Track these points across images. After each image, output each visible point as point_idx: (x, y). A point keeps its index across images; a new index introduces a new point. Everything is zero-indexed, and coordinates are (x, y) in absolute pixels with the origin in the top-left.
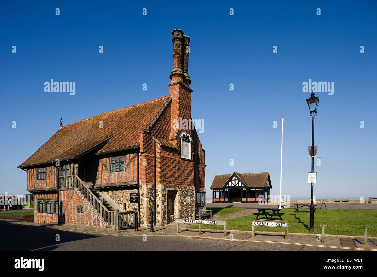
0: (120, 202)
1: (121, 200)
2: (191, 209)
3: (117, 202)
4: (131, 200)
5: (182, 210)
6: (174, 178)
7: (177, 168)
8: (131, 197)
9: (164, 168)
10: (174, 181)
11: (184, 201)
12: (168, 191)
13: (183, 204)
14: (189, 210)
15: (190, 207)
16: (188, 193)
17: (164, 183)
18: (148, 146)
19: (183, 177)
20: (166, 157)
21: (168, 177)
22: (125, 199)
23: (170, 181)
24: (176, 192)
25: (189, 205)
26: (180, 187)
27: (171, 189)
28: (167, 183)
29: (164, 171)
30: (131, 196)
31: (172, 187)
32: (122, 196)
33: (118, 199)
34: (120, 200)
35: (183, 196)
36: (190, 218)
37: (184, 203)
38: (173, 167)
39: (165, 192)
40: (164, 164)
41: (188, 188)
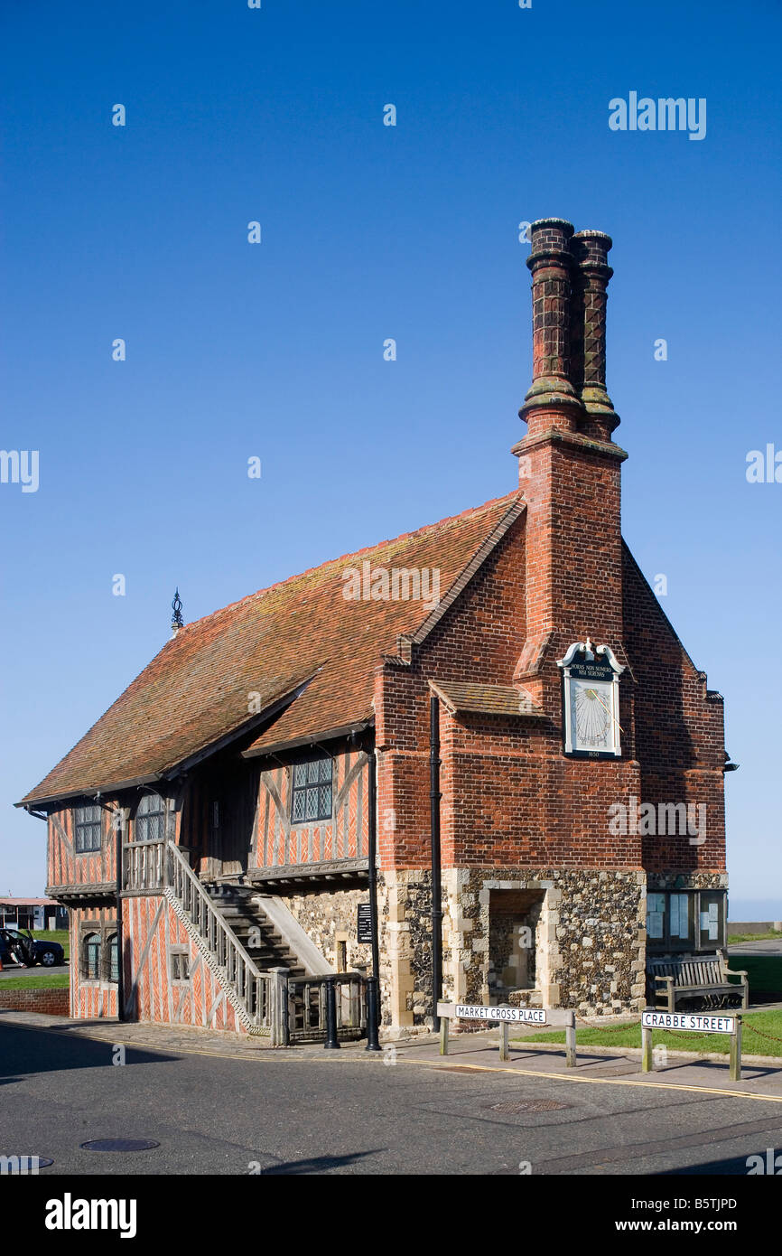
0: (326, 937)
1: (332, 932)
2: (621, 966)
3: (318, 937)
4: (359, 932)
5: (573, 971)
6: (526, 839)
7: (541, 795)
8: (359, 920)
9: (472, 802)
10: (526, 848)
11: (578, 933)
12: (495, 893)
13: (574, 946)
14: (610, 968)
15: (617, 955)
16: (606, 897)
17: (473, 861)
18: (408, 718)
19: (579, 831)
20: (482, 758)
21: (494, 838)
22: (342, 927)
23: (508, 853)
24: (539, 895)
25: (613, 950)
26: (557, 875)
27: (506, 885)
28: (485, 862)
29: (473, 812)
30: (359, 914)
31: (514, 877)
32: (332, 915)
33: (321, 928)
34: (326, 931)
35: (575, 910)
36: (617, 1003)
37: (579, 942)
38: (521, 795)
39: (477, 897)
40: (474, 788)
41: (603, 876)
